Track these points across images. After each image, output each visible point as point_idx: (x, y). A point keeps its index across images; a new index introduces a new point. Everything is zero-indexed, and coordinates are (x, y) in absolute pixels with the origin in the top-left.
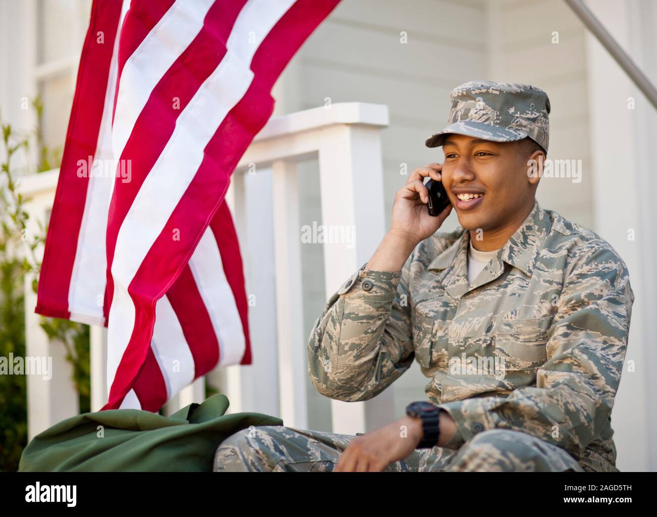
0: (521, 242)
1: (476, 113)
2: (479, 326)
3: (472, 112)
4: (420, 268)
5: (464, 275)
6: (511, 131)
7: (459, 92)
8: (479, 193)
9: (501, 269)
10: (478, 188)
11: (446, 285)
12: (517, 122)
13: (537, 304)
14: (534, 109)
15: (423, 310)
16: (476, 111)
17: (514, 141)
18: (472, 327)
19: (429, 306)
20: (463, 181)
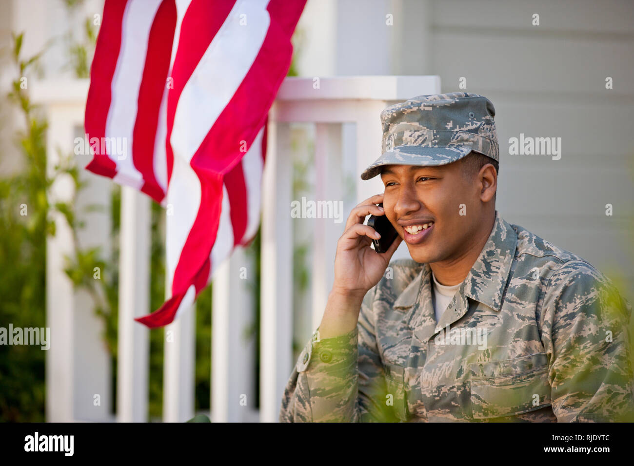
0: (484, 272)
1: (411, 136)
2: (449, 372)
3: (407, 134)
4: (385, 308)
5: (430, 315)
6: (452, 149)
7: (388, 115)
8: (427, 223)
9: (465, 307)
10: (427, 217)
11: (413, 327)
12: (457, 138)
13: (511, 343)
14: (473, 118)
15: (391, 357)
16: (410, 133)
17: (458, 161)
18: (443, 374)
19: (397, 352)
20: (408, 213)
